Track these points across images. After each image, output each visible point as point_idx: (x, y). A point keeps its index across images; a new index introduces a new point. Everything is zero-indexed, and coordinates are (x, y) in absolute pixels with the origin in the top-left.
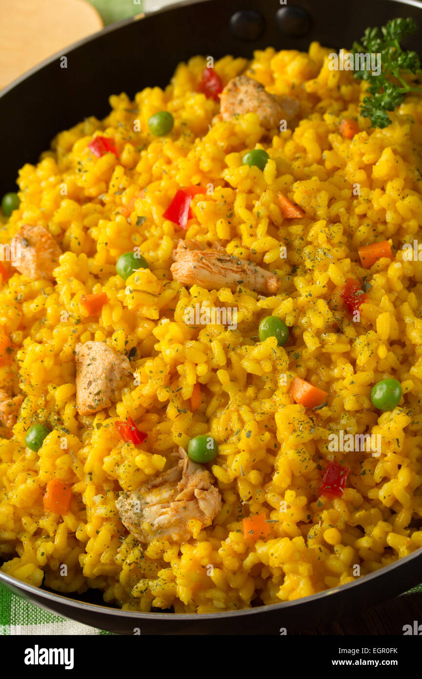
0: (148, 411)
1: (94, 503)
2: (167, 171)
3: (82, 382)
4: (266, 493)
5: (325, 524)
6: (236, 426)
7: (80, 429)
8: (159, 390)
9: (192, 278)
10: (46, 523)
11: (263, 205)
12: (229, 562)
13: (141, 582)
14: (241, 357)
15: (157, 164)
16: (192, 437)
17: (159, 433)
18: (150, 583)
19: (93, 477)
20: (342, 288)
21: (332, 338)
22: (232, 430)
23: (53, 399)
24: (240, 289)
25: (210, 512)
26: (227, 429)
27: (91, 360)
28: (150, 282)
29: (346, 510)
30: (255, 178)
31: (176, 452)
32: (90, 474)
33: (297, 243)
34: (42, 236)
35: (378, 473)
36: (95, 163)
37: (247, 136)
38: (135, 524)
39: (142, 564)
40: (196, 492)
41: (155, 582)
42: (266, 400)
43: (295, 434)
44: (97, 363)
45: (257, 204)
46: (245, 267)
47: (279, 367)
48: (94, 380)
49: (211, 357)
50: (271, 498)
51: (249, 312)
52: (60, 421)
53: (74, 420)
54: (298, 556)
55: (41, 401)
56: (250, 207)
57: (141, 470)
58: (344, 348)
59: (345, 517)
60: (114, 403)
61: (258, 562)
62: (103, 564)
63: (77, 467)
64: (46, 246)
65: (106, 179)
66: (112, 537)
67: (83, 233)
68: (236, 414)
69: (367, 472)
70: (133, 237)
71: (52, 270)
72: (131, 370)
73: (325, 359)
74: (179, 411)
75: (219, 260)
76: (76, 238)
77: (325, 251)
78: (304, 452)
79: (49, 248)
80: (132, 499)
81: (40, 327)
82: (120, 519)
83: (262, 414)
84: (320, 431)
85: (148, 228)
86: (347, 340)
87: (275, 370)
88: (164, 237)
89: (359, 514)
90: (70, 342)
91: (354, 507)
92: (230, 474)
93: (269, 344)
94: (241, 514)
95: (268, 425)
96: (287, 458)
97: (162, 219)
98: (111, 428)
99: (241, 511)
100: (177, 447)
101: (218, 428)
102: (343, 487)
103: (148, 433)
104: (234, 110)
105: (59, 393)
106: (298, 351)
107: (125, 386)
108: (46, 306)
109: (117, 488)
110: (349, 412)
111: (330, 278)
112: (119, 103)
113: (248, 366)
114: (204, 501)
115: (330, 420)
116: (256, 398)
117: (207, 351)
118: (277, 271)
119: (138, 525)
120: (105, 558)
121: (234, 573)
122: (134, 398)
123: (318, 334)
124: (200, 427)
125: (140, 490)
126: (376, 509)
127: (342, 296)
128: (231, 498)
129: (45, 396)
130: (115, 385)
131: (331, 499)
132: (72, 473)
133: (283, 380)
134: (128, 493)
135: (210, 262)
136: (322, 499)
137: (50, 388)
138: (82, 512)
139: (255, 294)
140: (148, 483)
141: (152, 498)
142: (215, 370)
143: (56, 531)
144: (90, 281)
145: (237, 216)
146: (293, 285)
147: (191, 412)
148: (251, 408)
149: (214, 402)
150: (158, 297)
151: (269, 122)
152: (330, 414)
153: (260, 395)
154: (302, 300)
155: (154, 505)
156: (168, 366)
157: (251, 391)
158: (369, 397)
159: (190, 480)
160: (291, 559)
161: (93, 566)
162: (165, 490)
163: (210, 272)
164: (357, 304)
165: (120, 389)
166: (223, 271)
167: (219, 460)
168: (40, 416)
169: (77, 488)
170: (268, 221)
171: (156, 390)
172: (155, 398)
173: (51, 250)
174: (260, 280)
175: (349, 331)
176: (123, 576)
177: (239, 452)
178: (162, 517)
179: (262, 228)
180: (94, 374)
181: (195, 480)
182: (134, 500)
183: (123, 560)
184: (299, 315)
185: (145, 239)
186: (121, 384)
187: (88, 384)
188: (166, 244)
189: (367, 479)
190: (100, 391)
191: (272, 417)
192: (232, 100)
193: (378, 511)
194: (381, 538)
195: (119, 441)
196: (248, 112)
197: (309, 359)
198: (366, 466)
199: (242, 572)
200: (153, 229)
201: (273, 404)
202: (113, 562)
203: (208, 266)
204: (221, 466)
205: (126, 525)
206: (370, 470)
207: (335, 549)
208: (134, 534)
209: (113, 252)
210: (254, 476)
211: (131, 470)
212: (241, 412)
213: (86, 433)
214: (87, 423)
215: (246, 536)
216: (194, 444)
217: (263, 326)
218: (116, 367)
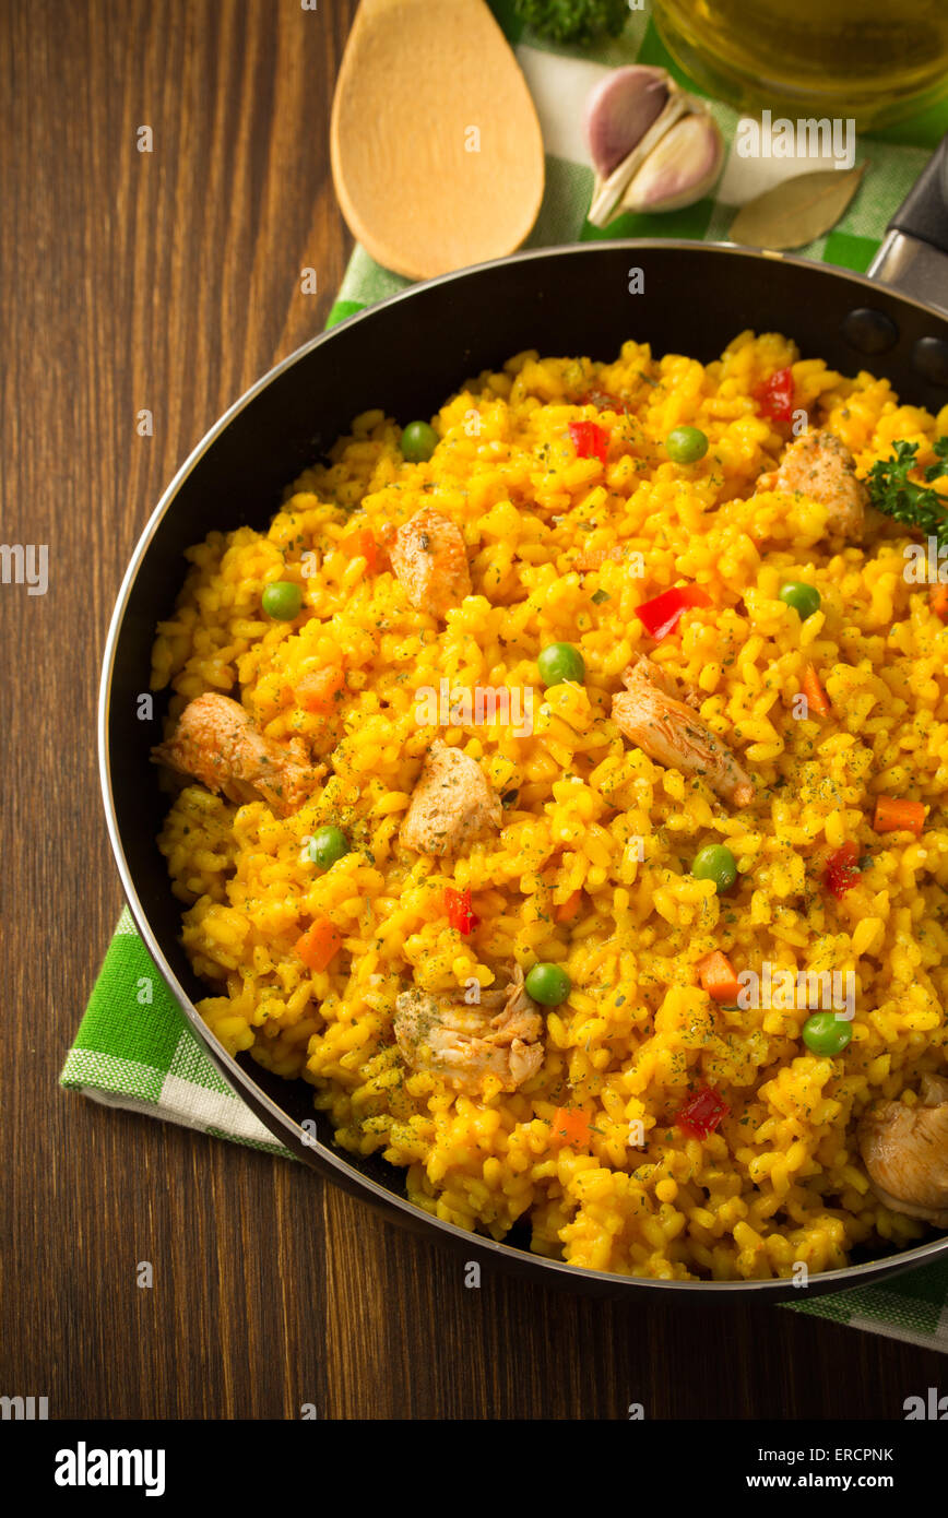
0: (495, 889)
1: (368, 983)
2: (668, 537)
3: (422, 803)
4: (605, 1086)
5: (664, 1169)
6: (607, 978)
7: (389, 861)
8: (527, 875)
9: (640, 735)
10: (287, 970)
11: (781, 671)
12: (516, 1159)
13: (382, 1117)
14: (657, 884)
15: (658, 516)
16: (543, 960)
17: (498, 929)
18: (395, 1127)
19: (383, 946)
20: (833, 851)
21: (789, 918)
22: (598, 978)
23: (372, 801)
24: (697, 784)
25: (520, 1076)
26: (592, 973)
27: (450, 779)
28: (579, 711)
29: (700, 1161)
30: (787, 626)
31: (509, 966)
32: (382, 941)
33: (801, 747)
34: (452, 545)
35: (764, 1132)
36: (571, 463)
37: (800, 533)
38: (412, 1041)
39: (395, 1095)
40: (515, 1043)
41: (402, 1129)
42: (663, 960)
43: (683, 1033)
44: (458, 790)
45: (774, 666)
46: (718, 757)
47: (701, 925)
48: (443, 813)
49: (616, 864)
50: (609, 1095)
51: (695, 824)
52: (368, 840)
53: (386, 843)
54: (613, 1201)
55: (353, 795)
56: (761, 665)
57: (455, 976)
58: (799, 940)
59: (694, 1171)
60: (455, 855)
61: (553, 1175)
62: (340, 1066)
63: (367, 924)
64: (452, 566)
65: (575, 495)
66: (371, 1036)
67: (510, 566)
68: (615, 959)
69: (750, 1123)
70: (580, 616)
71: (446, 606)
72: (500, 825)
73: (765, 940)
74: (540, 916)
75: (689, 731)
76: (498, 571)
77: (836, 786)
78: (682, 1061)
79: (456, 570)
80: (423, 1006)
81: (395, 683)
82: (394, 1021)
83: (649, 978)
84: (717, 1044)
85: (605, 612)
86: (808, 930)
87: (694, 923)
88: (624, 642)
89: (714, 1175)
90: (429, 732)
91: (711, 1161)
92: (571, 1039)
93: (703, 889)
94: (557, 1093)
95: (652, 997)
96: (657, 1057)
97: (633, 614)
98: (437, 892)
99: (559, 1090)
100: (514, 961)
101: (581, 963)
102: (710, 1129)
103: (483, 921)
104: (798, 481)
105: (386, 801)
106: (736, 912)
107: (481, 840)
108: (418, 659)
109: (407, 975)
110: (766, 1033)
111: (824, 829)
112: (634, 355)
113: (662, 903)
114: (520, 1060)
115: (734, 1029)
116: (650, 948)
117: (616, 852)
118: (757, 775)
119: (414, 1043)
120: (348, 1061)
121: (516, 1175)
122: (488, 868)
123: (773, 902)
124: (557, 948)
125: (439, 998)
126: (738, 1177)
127: (829, 863)
128: (555, 1068)
129: (362, 789)
130: (468, 833)
131: (686, 1136)
132: (355, 922)
133: (699, 944)
134: (421, 994)
135: (674, 728)
136: (675, 1131)
137: (374, 784)
138: (342, 978)
139: (713, 797)
140: (454, 994)
141: (450, 1017)
142: (613, 883)
143: (295, 987)
144: (493, 652)
145: (738, 667)
146: (770, 808)
147: (555, 923)
148: (638, 959)
149: (591, 924)
150: (581, 737)
151: (839, 524)
152: (739, 1023)
153: (658, 948)
154: (774, 843)
155: (449, 1029)
156: (553, 847)
157: (647, 936)
158: (802, 1026)
159: (513, 1020)
160: (602, 1202)
161: (325, 1062)
162: (472, 1015)
163: (668, 741)
164: (845, 885)
165: (472, 842)
166: (686, 747)
167: (563, 1008)
168: (344, 817)
169: (351, 944)
170: (777, 696)
171: (523, 874)
172: (516, 880)
173: (457, 574)
174: (729, 782)
175: (817, 919)
176: (359, 1095)
177: (595, 1015)
178: (454, 1052)
179: (765, 704)
180: (447, 804)
181: (520, 1023)
182: (425, 1007)
183: (371, 1077)
184: (760, 863)
185: (595, 628)
186: (478, 835)
187: (432, 813)
188: (621, 652)
189: (745, 1131)
190: (445, 833)
191: (662, 988)
192: (802, 465)
193: (739, 1180)
194: (727, 1221)
195: (440, 916)
196: (816, 498)
197: (746, 931)
198: (752, 1113)
199: (526, 1178)
200: (613, 620)
201: (671, 973)
202: (355, 1071)
203: (670, 732)
204: (561, 1018)
205: (398, 1033)
206: (754, 1122)
207: (663, 1208)
208: (402, 1048)
209: (541, 622)
210: (600, 1057)
211: (442, 970)
212: (623, 961)
213: (396, 872)
214: (404, 859)
215: (553, 1135)
216: (540, 972)
217: (706, 855)
218: (482, 811)
